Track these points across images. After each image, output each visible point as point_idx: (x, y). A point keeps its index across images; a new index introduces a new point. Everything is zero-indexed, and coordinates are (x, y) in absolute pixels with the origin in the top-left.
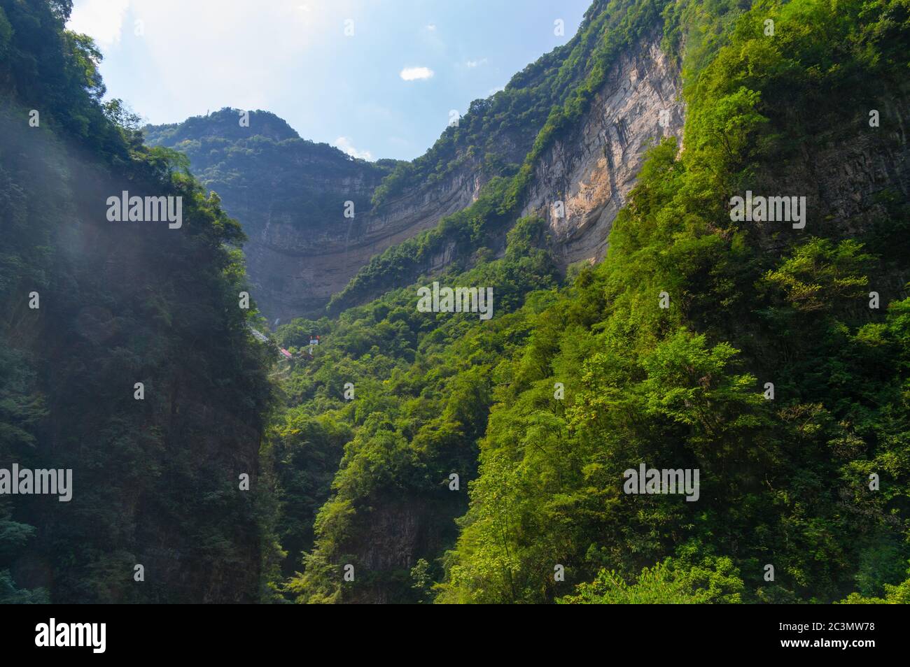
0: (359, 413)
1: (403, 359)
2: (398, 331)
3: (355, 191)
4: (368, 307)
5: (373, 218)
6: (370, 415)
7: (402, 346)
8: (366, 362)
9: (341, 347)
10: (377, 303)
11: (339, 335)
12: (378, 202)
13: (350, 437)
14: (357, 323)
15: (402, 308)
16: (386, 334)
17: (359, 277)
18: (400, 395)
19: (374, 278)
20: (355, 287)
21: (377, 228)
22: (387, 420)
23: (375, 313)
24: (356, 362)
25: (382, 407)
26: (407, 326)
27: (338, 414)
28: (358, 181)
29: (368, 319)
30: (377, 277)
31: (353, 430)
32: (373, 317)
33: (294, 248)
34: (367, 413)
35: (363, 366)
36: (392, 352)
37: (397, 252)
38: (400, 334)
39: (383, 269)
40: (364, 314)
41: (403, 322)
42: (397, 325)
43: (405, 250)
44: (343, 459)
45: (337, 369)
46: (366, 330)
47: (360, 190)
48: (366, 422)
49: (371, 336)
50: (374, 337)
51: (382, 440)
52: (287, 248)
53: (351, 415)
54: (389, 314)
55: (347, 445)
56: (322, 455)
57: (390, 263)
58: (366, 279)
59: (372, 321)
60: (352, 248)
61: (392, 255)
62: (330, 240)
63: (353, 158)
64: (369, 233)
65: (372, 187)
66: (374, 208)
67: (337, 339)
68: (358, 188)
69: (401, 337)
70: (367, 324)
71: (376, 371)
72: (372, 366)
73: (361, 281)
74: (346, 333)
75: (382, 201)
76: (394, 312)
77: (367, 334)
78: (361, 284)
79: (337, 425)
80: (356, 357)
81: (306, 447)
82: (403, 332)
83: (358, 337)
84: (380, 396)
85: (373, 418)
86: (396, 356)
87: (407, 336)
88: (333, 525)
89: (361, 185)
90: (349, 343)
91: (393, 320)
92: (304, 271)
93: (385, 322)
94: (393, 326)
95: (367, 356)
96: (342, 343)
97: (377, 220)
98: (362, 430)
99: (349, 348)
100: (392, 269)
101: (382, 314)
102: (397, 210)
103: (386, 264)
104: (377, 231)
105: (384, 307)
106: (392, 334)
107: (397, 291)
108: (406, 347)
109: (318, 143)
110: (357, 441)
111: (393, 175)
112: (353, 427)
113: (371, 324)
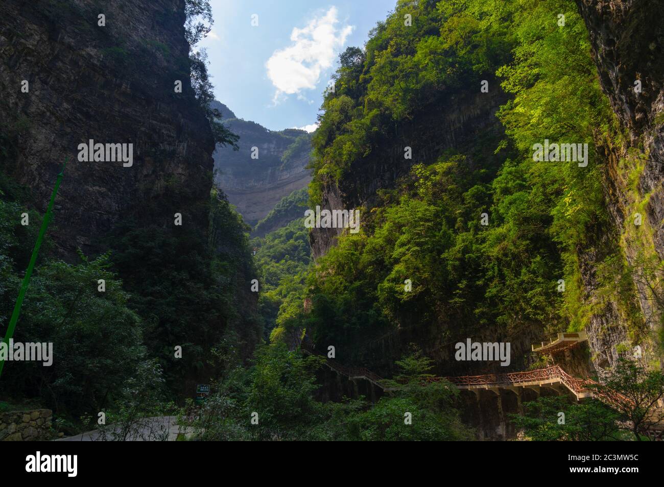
0: (284, 292)
1: (302, 263)
2: (299, 246)
3: (271, 152)
4: (282, 231)
5: (282, 171)
6: (290, 293)
7: (301, 255)
8: (283, 264)
9: (269, 256)
10: (287, 229)
11: (267, 249)
12: (285, 161)
13: (281, 303)
14: (276, 241)
15: (301, 232)
16: (293, 248)
17: (275, 210)
18: (303, 284)
19: (284, 211)
20: (272, 216)
21: (285, 177)
22: (298, 296)
23: (286, 235)
24: (277, 265)
25: (295, 290)
26: (304, 244)
27: (274, 293)
28: (272, 146)
29: (282, 239)
30: (286, 211)
31: (282, 300)
32: (285, 238)
33: (233, 189)
34: (288, 293)
35: (281, 267)
36: (296, 258)
37: (297, 195)
38: (300, 248)
39: (289, 206)
40: (280, 235)
41: (302, 241)
42: (299, 242)
43: (303, 194)
44: (279, 312)
45: (269, 269)
46: (282, 246)
47: (274, 152)
48: (288, 296)
49: (285, 250)
50: (286, 250)
51: (297, 303)
52: (229, 189)
53: (280, 293)
54: (294, 236)
55: (281, 306)
56: (270, 310)
57: (293, 202)
58: (279, 211)
59: (285, 240)
60: (270, 189)
61: (295, 197)
62: (256, 184)
63: (269, 130)
64: (280, 180)
65: (281, 149)
66: (283, 165)
67: (266, 251)
68: (272, 150)
69: (301, 250)
70: (282, 242)
71: (288, 270)
72: (286, 267)
73: (276, 213)
74: (271, 247)
75: (288, 160)
76: (297, 235)
77: (283, 248)
78: (276, 214)
79: (275, 298)
80: (277, 262)
81: (263, 307)
82: (302, 247)
83: (278, 250)
84: (293, 284)
85: (292, 294)
86: (299, 260)
87: (304, 249)
88: (277, 338)
89: (274, 148)
90: (273, 254)
91: (296, 239)
92: (240, 204)
93: (291, 241)
94: (296, 243)
95: (283, 261)
96: (269, 254)
97: (285, 173)
98: (287, 299)
99: (273, 257)
100: (295, 206)
101: (290, 236)
102: (297, 166)
103: (291, 202)
104: (285, 179)
105: (291, 232)
106: (295, 248)
107: (298, 220)
108: (304, 255)
109: (247, 121)
110: (285, 304)
111: (295, 144)
112: (282, 298)
113: (284, 242)
